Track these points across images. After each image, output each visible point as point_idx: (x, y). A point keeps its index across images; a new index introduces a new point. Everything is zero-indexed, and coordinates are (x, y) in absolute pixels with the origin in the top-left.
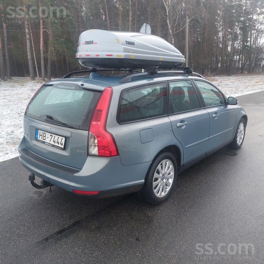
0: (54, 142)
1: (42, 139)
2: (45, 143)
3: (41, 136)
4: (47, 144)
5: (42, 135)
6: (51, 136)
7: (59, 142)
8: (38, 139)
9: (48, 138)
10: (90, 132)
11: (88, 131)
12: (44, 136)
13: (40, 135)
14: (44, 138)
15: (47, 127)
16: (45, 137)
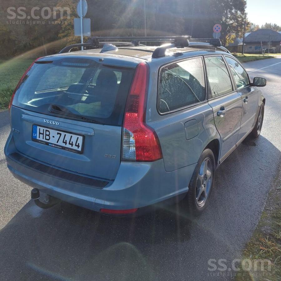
0: (63, 142)
1: (43, 139)
2: (50, 144)
3: (41, 135)
4: (53, 145)
5: (43, 134)
6: (59, 135)
7: (72, 142)
8: (38, 138)
9: (53, 137)
10: (124, 128)
11: (121, 127)
12: (46, 135)
13: (40, 133)
14: (47, 137)
15: (53, 122)
16: (49, 135)
